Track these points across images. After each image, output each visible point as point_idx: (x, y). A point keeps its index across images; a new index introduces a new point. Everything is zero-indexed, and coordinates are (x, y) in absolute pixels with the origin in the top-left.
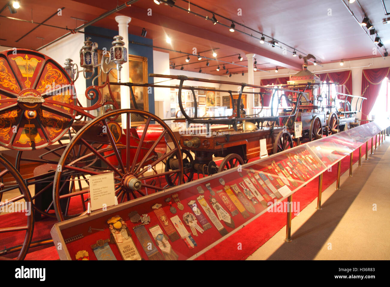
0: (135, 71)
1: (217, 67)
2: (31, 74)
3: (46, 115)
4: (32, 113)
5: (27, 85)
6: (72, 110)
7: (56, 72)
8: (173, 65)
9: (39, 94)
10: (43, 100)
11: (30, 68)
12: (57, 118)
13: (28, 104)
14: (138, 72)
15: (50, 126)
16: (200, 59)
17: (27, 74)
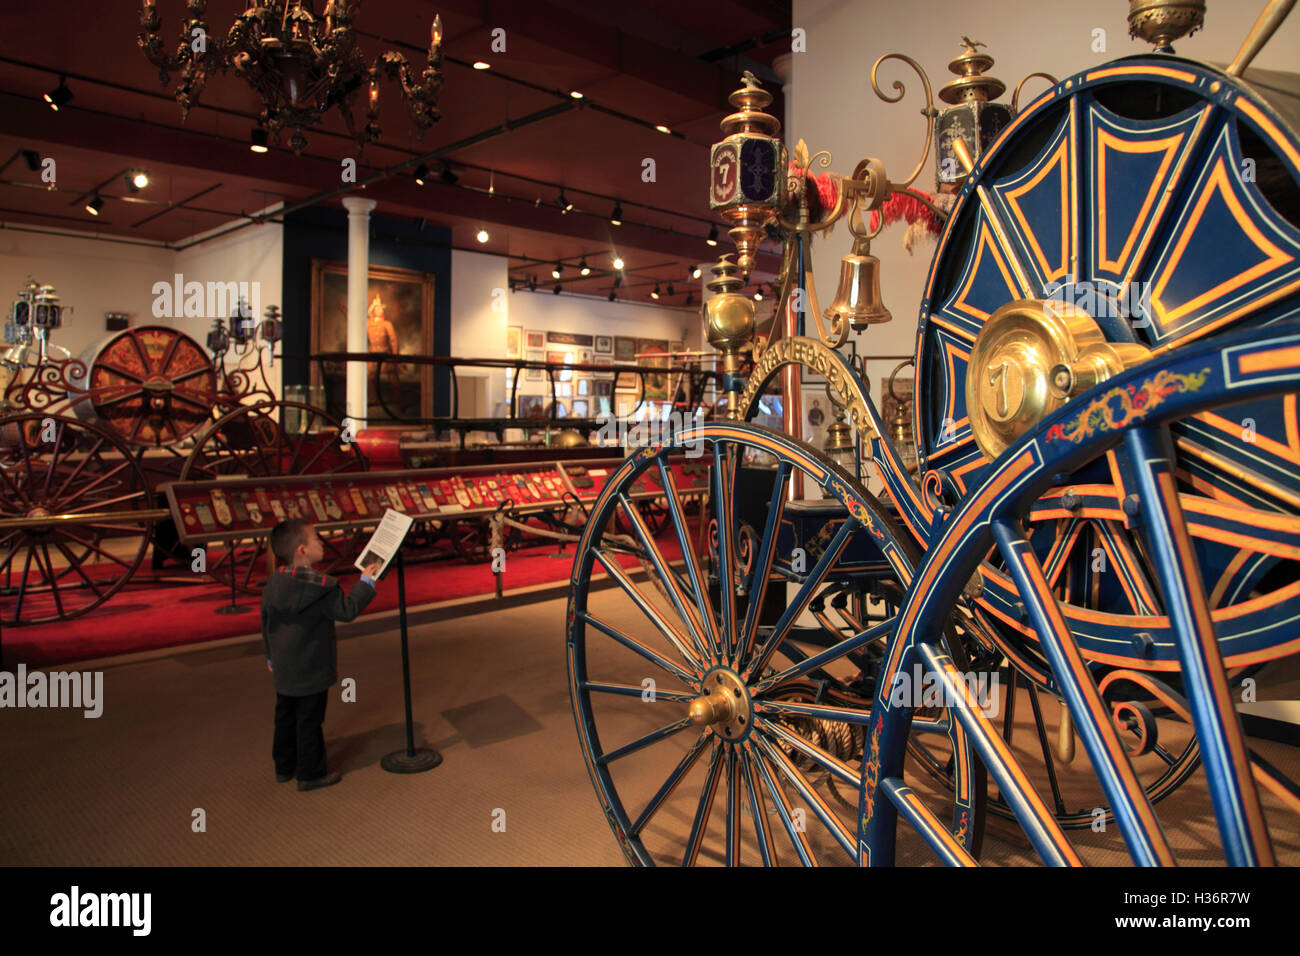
0: (403, 306)
1: (653, 287)
2: (160, 355)
3: (176, 405)
4: (158, 401)
5: (156, 367)
6: (210, 401)
7: (191, 351)
8: (532, 281)
9: (168, 378)
10: (173, 387)
11: (159, 347)
12: (190, 409)
13: (155, 391)
14: (410, 308)
15: (180, 419)
16: (586, 272)
17: (155, 355)
